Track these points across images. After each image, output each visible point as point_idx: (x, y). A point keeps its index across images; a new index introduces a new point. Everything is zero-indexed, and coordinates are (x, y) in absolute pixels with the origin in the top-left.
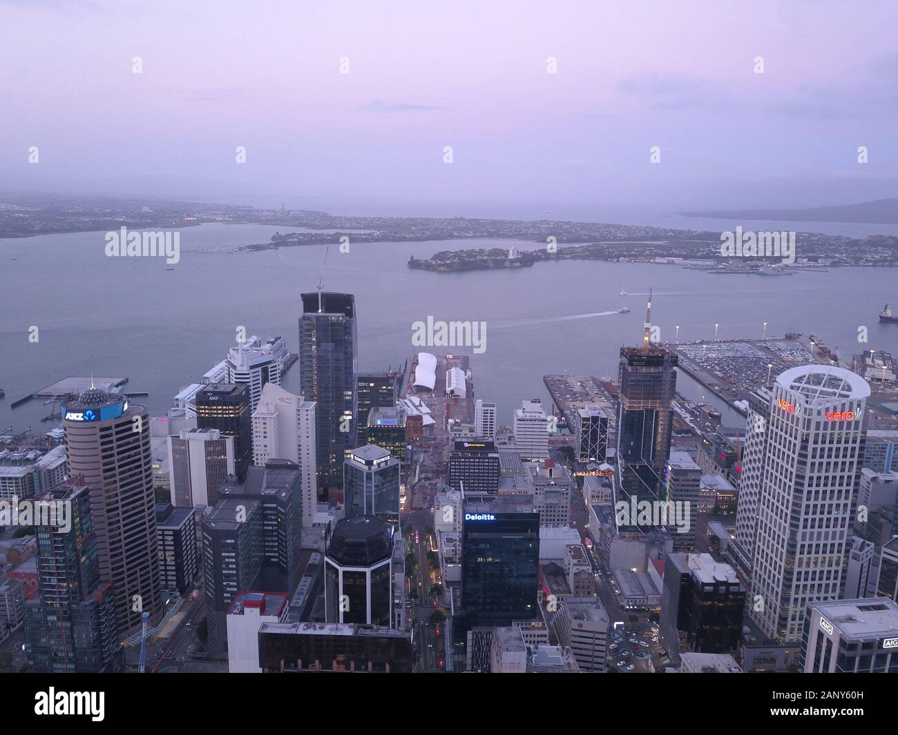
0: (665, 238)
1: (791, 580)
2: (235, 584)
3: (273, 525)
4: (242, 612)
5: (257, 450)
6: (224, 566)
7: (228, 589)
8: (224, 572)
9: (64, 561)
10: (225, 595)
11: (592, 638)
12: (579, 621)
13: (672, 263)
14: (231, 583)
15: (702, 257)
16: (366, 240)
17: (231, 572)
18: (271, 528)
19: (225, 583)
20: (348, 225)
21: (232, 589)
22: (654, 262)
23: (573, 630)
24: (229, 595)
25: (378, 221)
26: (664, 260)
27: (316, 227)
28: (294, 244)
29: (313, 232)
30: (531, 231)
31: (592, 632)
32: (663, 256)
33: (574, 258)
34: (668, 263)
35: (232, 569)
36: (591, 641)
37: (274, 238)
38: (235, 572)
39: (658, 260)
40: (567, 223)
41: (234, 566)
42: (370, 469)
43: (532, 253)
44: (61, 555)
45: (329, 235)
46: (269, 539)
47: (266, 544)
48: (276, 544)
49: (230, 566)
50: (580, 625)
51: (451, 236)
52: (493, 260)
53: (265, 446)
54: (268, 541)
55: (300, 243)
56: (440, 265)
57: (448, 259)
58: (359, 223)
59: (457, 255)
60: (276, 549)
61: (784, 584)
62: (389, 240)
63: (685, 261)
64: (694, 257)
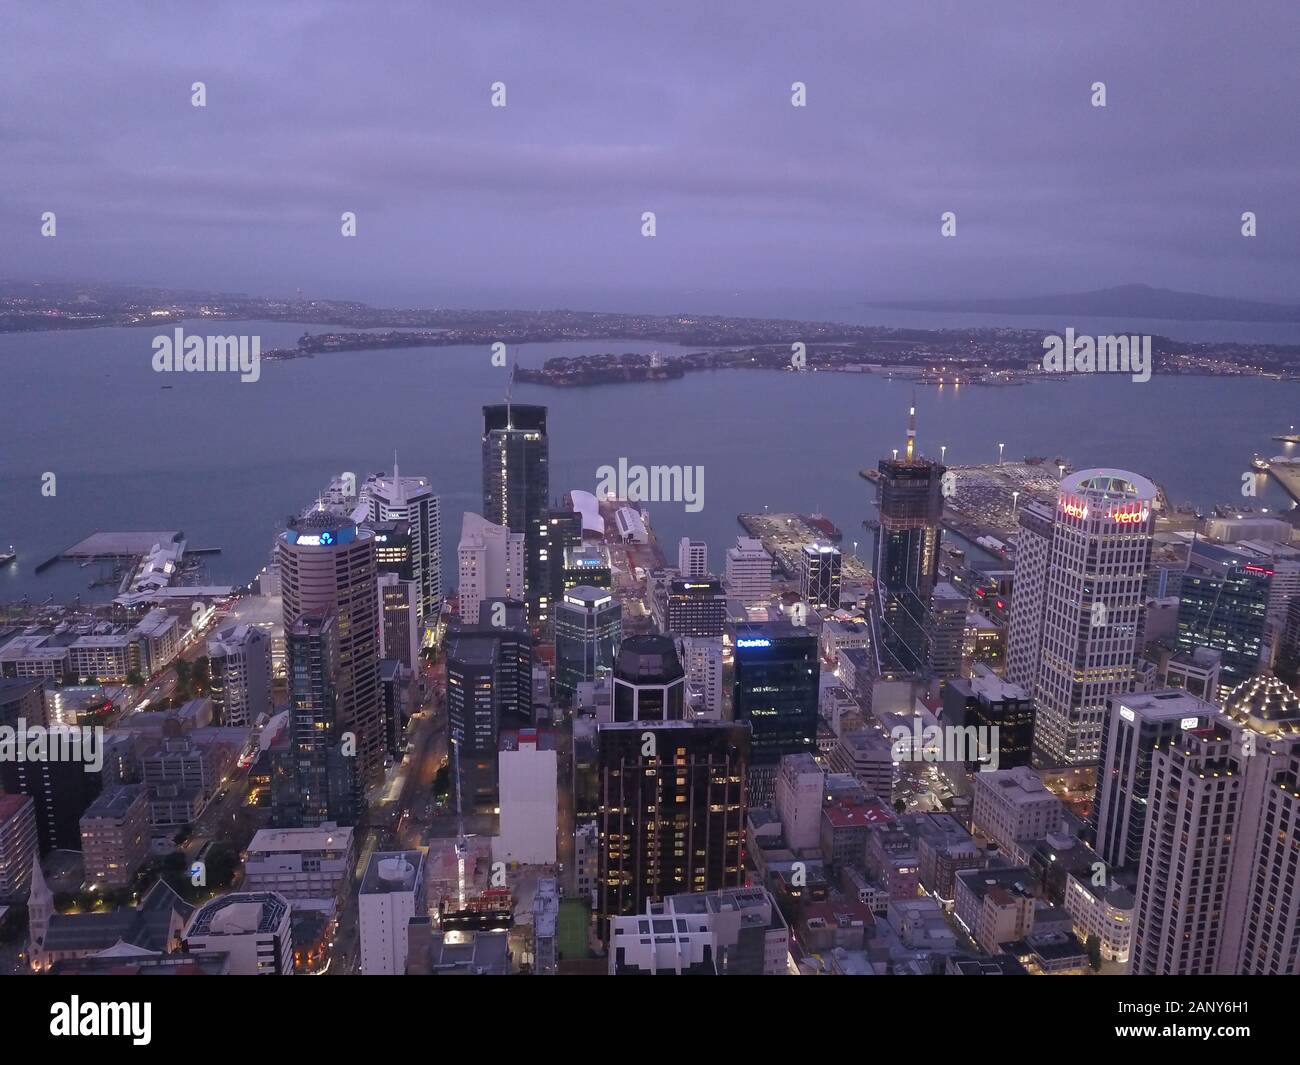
0: (850, 338)
1: (1080, 695)
2: (489, 727)
3: (512, 667)
4: (516, 748)
5: (463, 591)
6: (477, 706)
7: (481, 733)
8: (477, 713)
9: (321, 698)
10: (477, 740)
11: (876, 769)
12: (863, 752)
13: (868, 371)
14: (485, 726)
15: (905, 363)
16: (437, 343)
17: (485, 713)
18: (509, 671)
19: (477, 727)
20: (403, 322)
21: (485, 733)
22: (844, 371)
23: (857, 762)
24: (481, 740)
25: (446, 315)
26: (858, 368)
27: (359, 325)
28: (334, 349)
29: (360, 332)
30: (668, 330)
31: (874, 762)
32: (856, 362)
33: (735, 366)
34: (863, 371)
35: (487, 710)
36: (876, 772)
37: (301, 341)
38: (489, 713)
39: (849, 367)
40: (717, 318)
41: (489, 706)
42: (590, 611)
43: (679, 360)
44: (317, 690)
45: (382, 336)
46: (507, 683)
47: (504, 690)
48: (515, 689)
49: (485, 706)
50: (864, 756)
51: (559, 337)
52: (631, 370)
53: (473, 585)
54: (507, 686)
55: (343, 348)
56: (558, 377)
57: (569, 367)
58: (419, 318)
59: (577, 362)
60: (516, 695)
61: (1072, 700)
62: (471, 342)
63: (884, 369)
64: (897, 363)
